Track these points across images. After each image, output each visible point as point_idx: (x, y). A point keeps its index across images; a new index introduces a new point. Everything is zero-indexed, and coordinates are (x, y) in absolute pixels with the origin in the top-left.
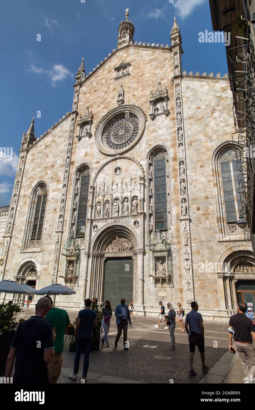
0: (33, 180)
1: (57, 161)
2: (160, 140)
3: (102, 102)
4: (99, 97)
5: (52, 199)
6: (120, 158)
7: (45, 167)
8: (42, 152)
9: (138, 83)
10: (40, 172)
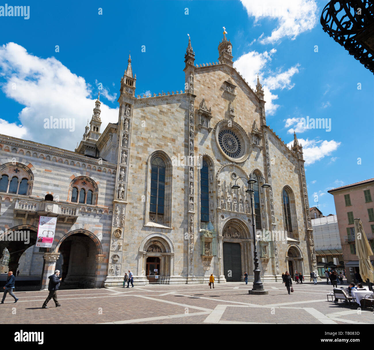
0: (148, 144)
1: (178, 137)
2: (259, 166)
3: (217, 105)
4: (213, 97)
5: (178, 176)
6: (236, 166)
7: (163, 136)
8: (156, 114)
9: (242, 109)
10: (157, 138)
